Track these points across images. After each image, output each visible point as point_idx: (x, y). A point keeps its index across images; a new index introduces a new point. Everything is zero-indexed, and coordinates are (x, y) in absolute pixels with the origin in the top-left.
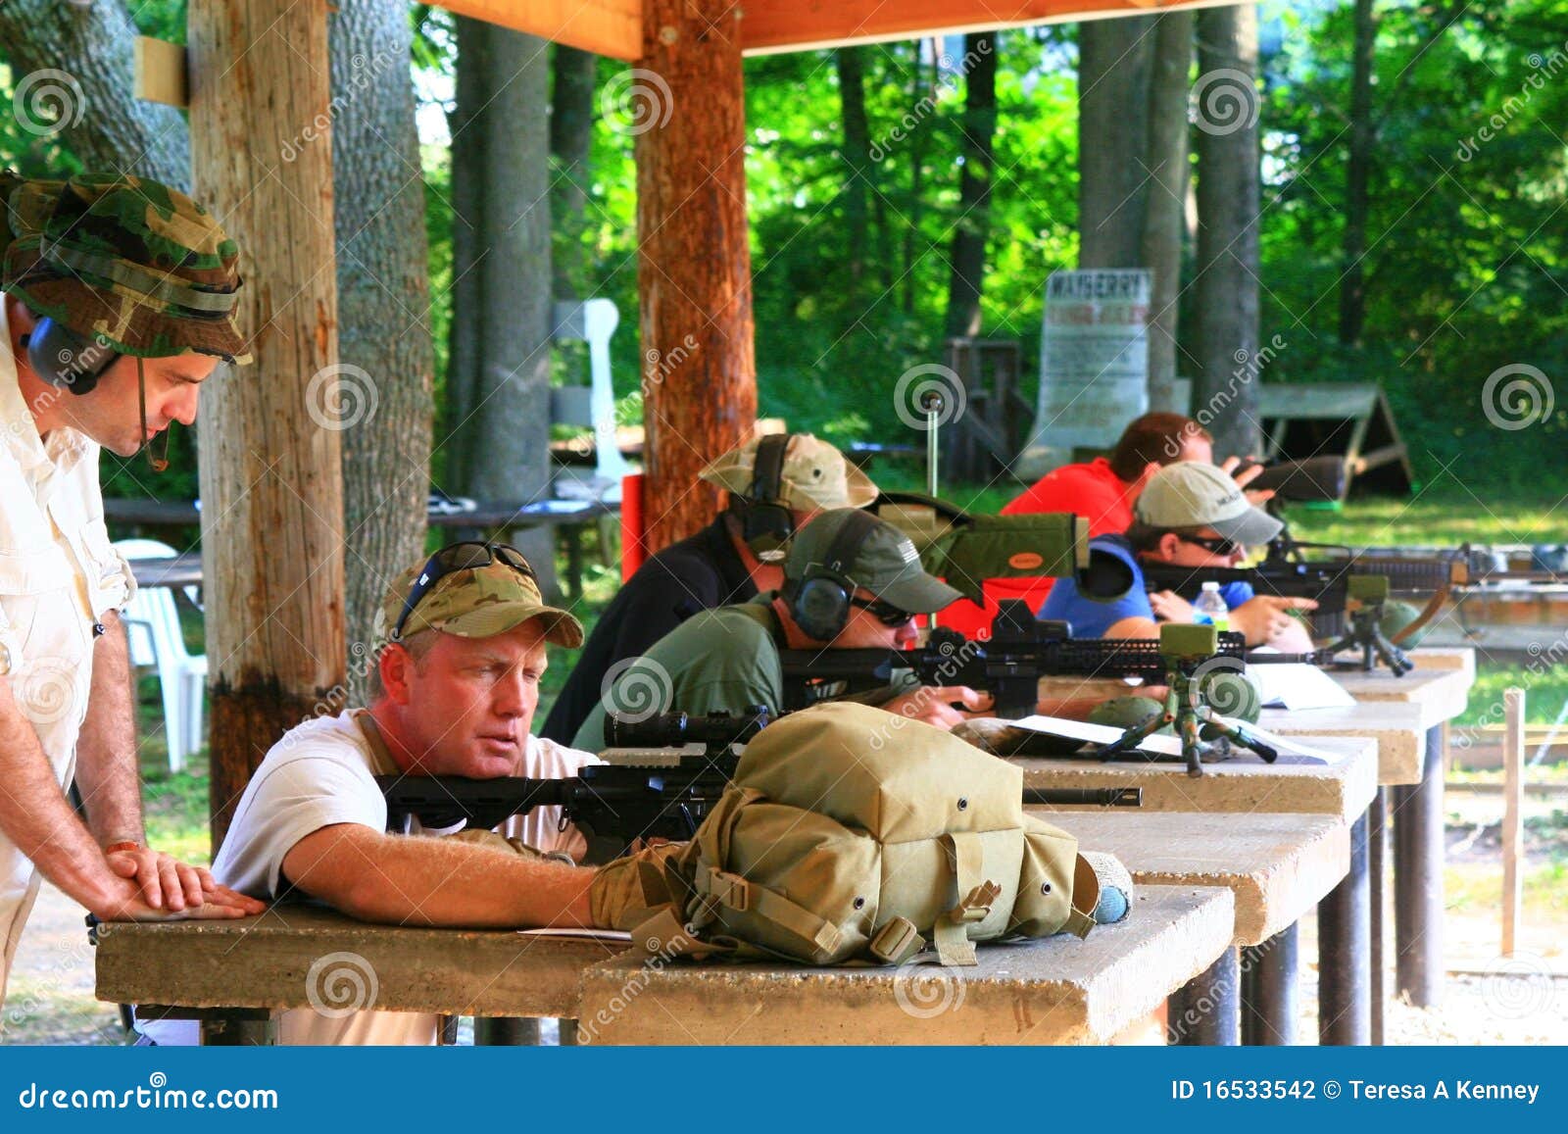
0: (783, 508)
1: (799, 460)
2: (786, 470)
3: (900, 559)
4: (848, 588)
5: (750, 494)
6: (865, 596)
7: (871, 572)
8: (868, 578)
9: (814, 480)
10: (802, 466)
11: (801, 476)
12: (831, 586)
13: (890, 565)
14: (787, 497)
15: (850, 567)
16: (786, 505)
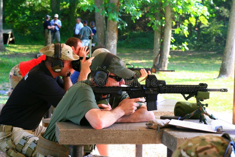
0: (61, 60)
1: (65, 49)
2: (62, 52)
3: (120, 65)
4: (107, 73)
5: (54, 57)
6: (112, 75)
7: (113, 69)
8: (113, 70)
9: (68, 54)
10: (65, 51)
11: (65, 53)
12: (104, 73)
13: (118, 67)
14: (63, 57)
15: (108, 68)
16: (62, 59)
